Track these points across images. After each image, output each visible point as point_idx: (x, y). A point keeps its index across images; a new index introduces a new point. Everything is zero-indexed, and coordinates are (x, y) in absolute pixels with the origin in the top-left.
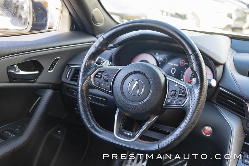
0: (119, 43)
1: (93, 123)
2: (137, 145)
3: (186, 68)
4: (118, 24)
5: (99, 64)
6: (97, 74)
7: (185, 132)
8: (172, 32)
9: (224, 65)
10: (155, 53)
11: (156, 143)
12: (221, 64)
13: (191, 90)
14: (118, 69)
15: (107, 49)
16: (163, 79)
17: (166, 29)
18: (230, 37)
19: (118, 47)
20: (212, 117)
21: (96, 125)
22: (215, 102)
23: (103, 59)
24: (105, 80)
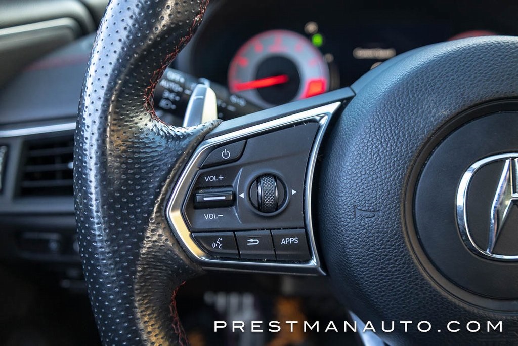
6: (198, 185)
14: (316, 121)
24: (261, 207)
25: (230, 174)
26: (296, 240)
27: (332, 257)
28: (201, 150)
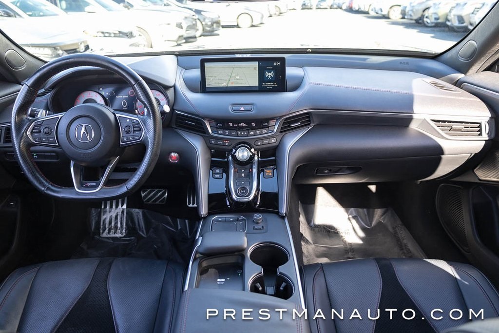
0: (50, 86)
1: (47, 184)
2: (104, 193)
4: (46, 62)
5: (34, 117)
6: (34, 129)
7: (149, 166)
8: (107, 64)
9: (174, 87)
10: (99, 89)
11: (123, 185)
12: (171, 87)
13: (144, 122)
14: (58, 118)
15: (38, 96)
16: (112, 117)
17: (99, 62)
18: (175, 55)
19: (51, 90)
20: (174, 142)
21: (51, 185)
22: (175, 127)
23: (37, 110)
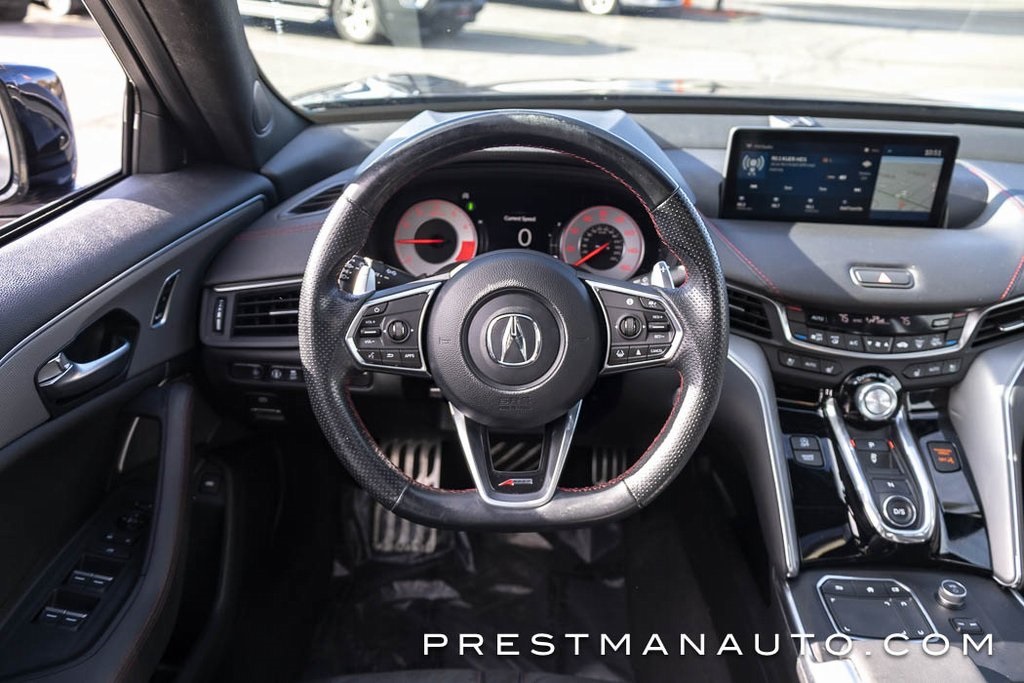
3: (559, 224)
24: (394, 337)
25: (379, 321)
26: (413, 356)
27: (432, 365)
28: (364, 307)
